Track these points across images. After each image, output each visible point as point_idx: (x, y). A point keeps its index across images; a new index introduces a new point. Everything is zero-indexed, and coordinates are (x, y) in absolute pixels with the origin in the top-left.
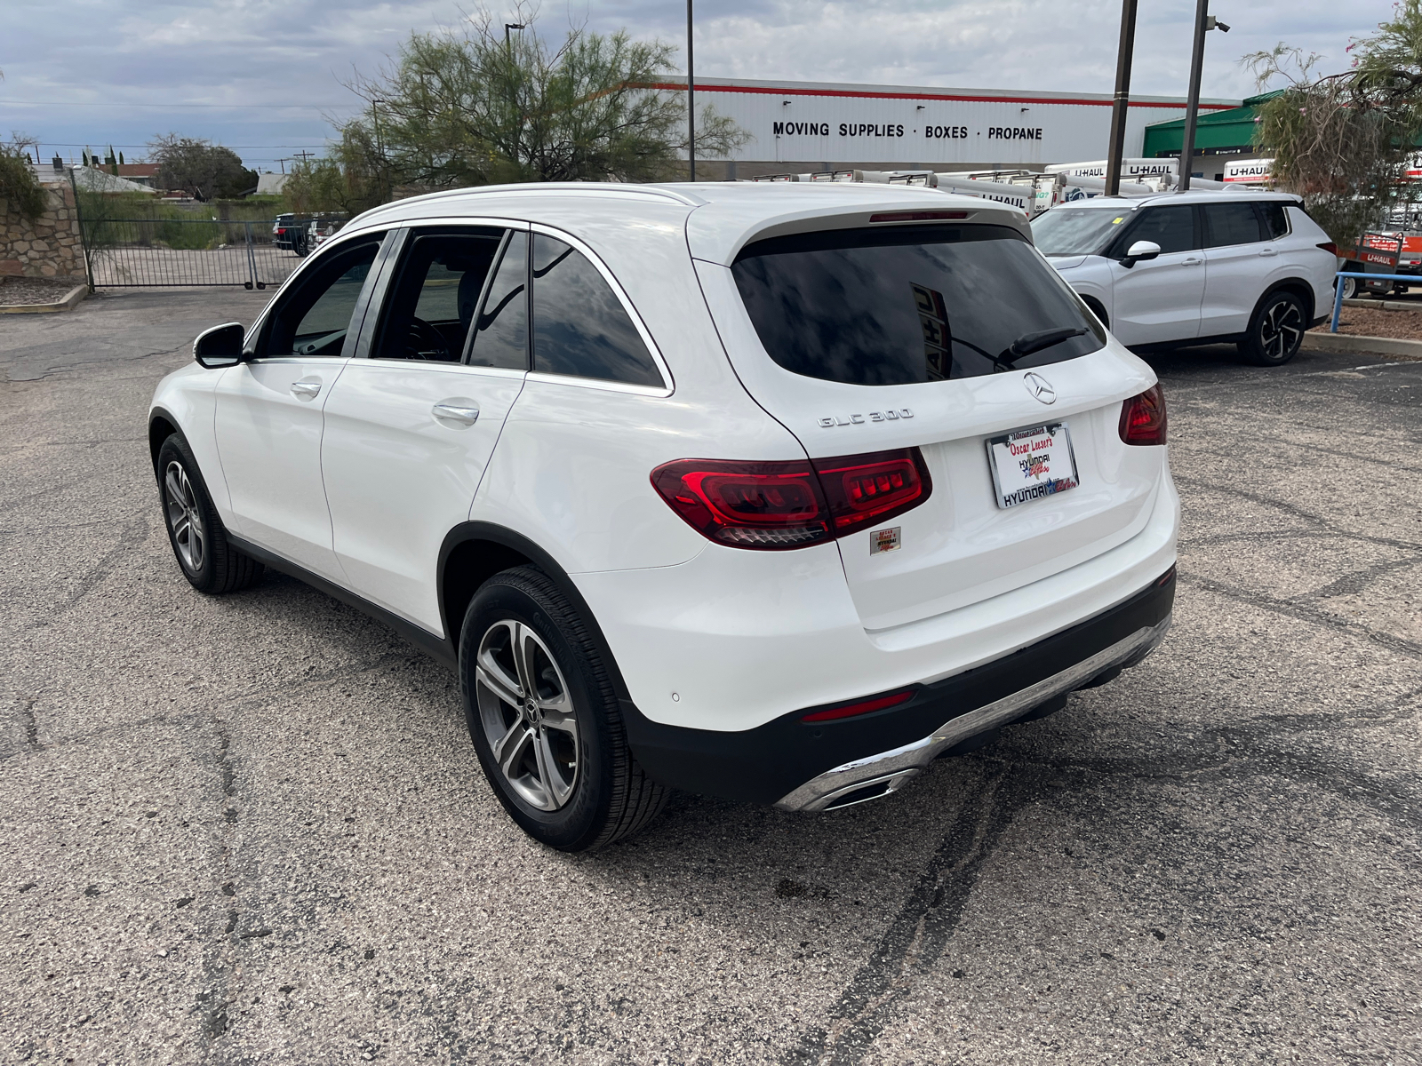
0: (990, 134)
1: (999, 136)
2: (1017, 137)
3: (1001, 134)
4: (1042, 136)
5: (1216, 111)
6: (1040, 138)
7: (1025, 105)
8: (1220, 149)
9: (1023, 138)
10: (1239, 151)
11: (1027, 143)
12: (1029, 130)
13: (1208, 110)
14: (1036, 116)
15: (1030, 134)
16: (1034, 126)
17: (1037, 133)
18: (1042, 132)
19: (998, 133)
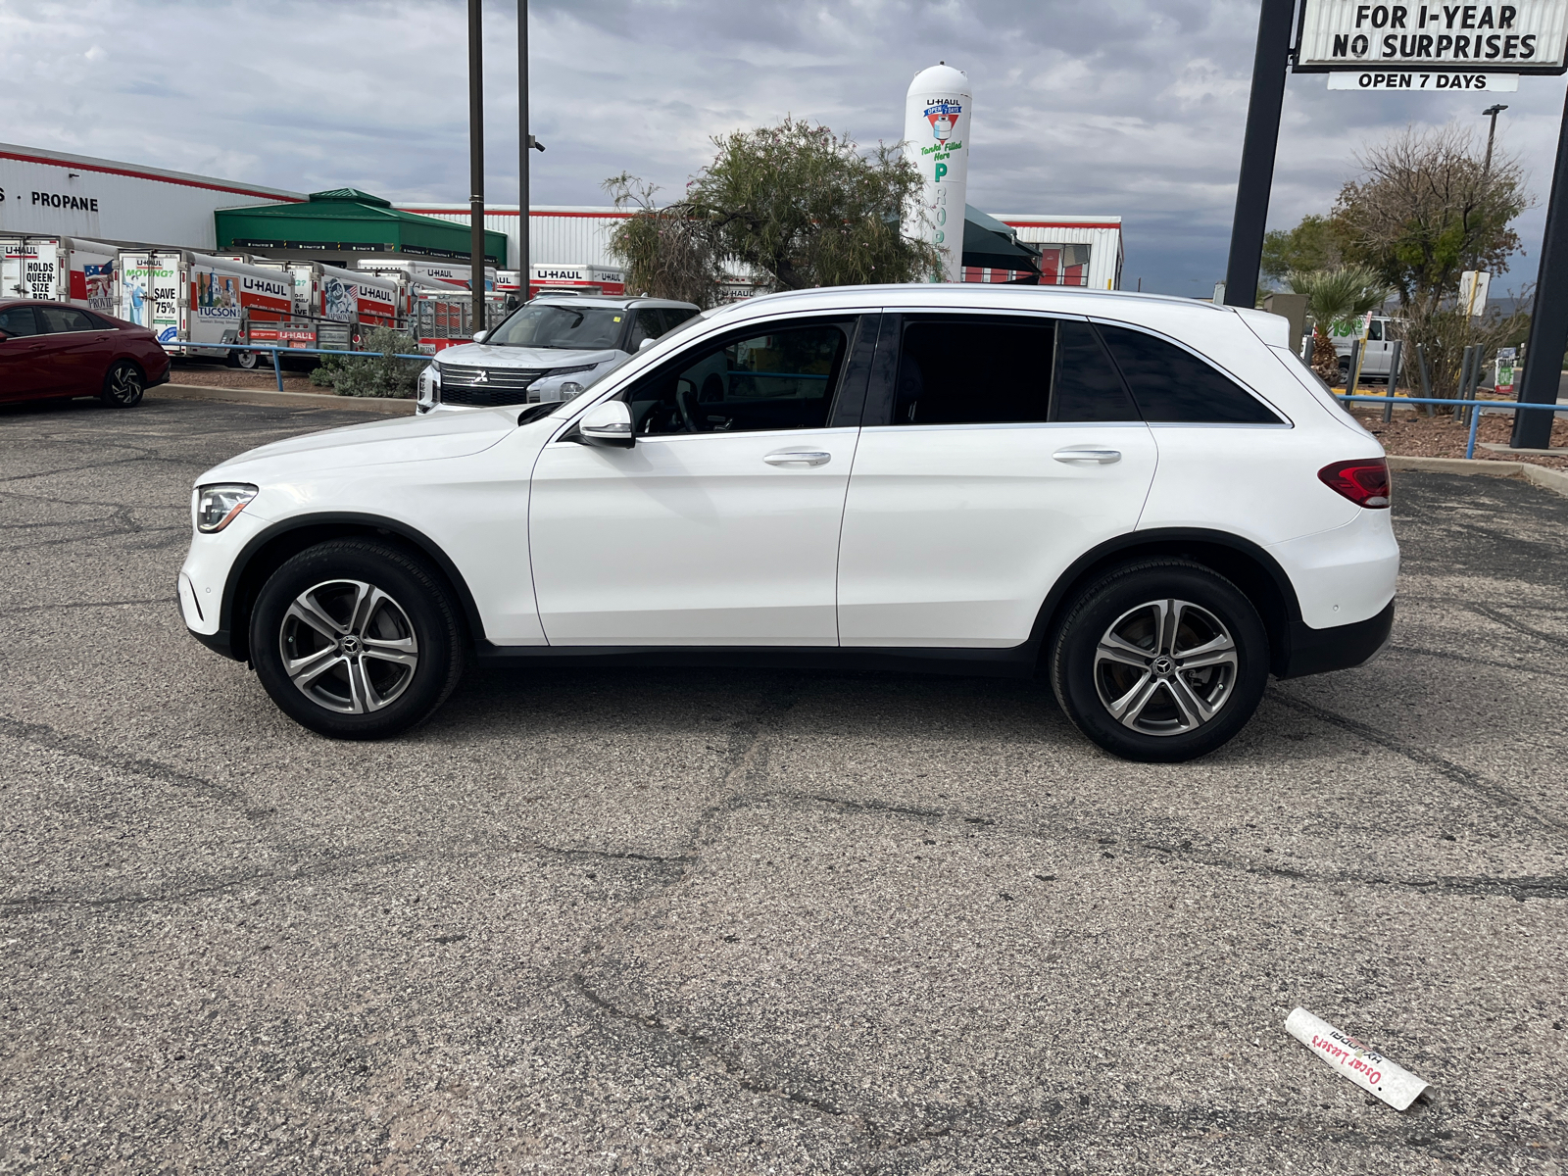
0: (34, 199)
1: (46, 203)
2: (68, 206)
3: (47, 200)
4: (99, 207)
5: (285, 203)
6: (96, 210)
7: (73, 171)
8: (303, 244)
9: (75, 208)
10: (323, 247)
11: (80, 214)
12: (81, 199)
13: (276, 201)
14: (87, 185)
15: (84, 204)
16: (88, 196)
17: (92, 205)
18: (98, 203)
19: (43, 200)
